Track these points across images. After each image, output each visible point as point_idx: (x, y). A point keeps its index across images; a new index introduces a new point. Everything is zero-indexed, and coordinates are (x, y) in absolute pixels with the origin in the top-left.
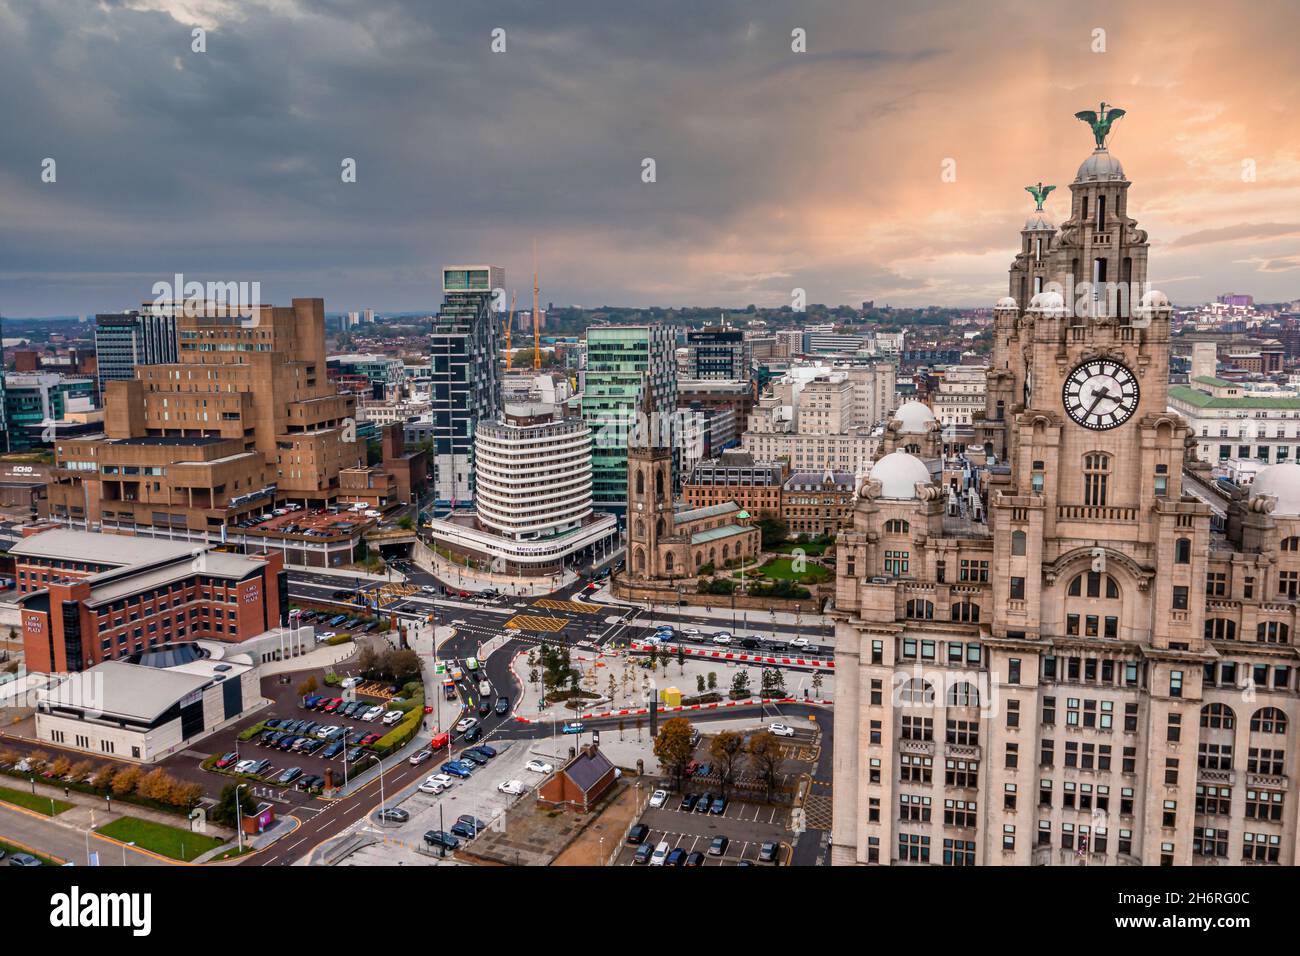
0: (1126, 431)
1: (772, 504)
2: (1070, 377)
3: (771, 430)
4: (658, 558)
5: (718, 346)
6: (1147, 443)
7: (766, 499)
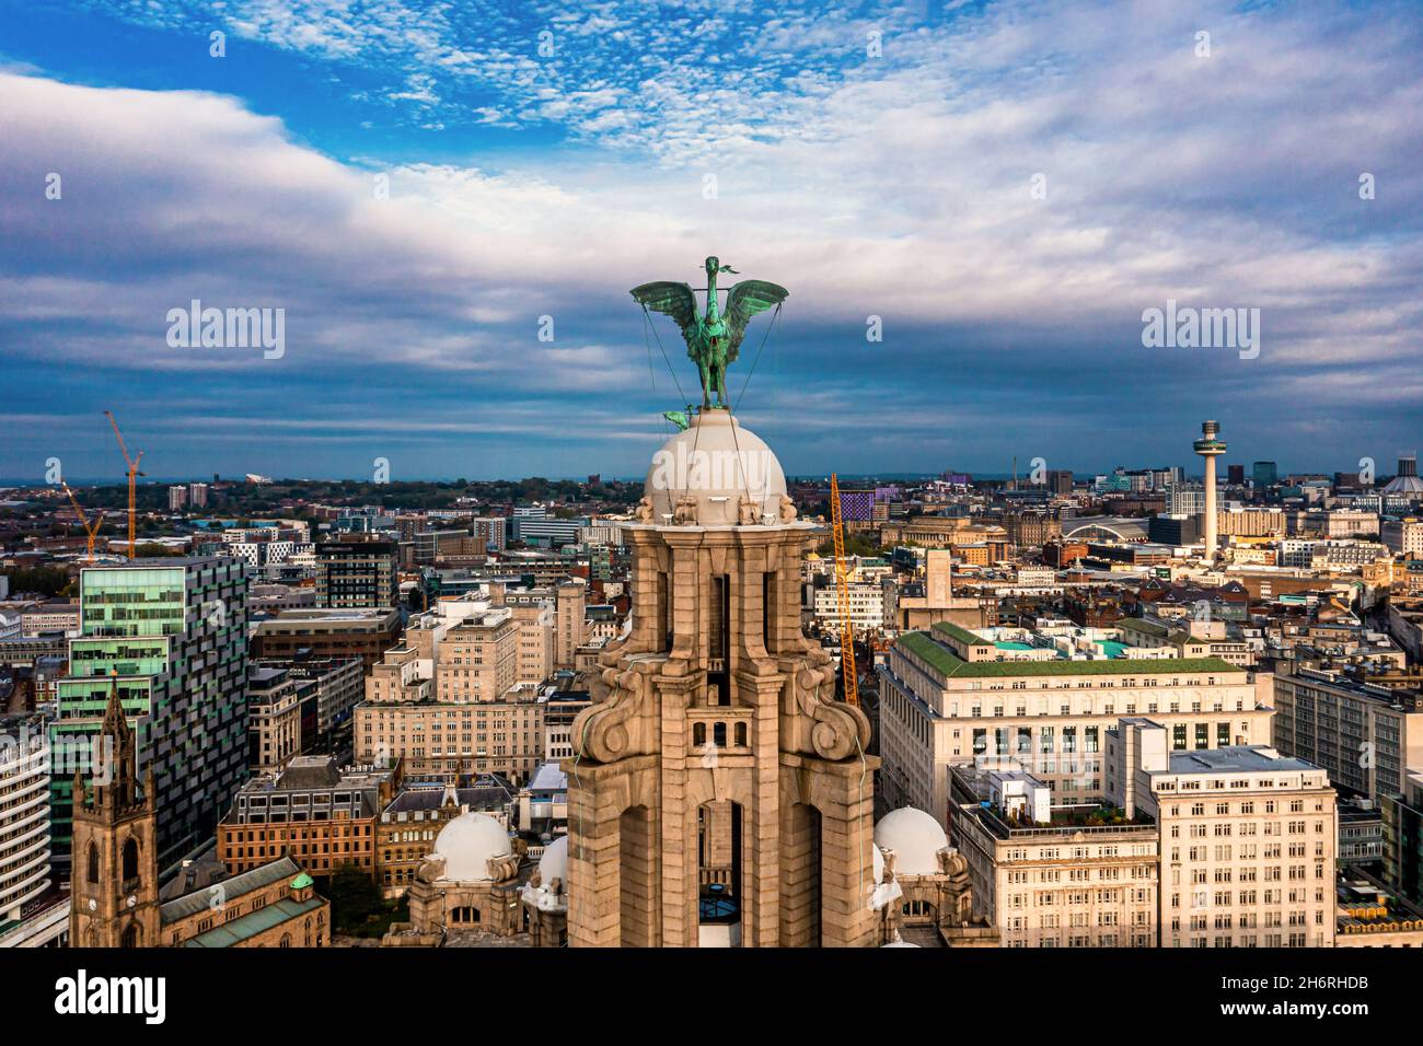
1: (362, 846)
3: (397, 698)
5: (358, 561)
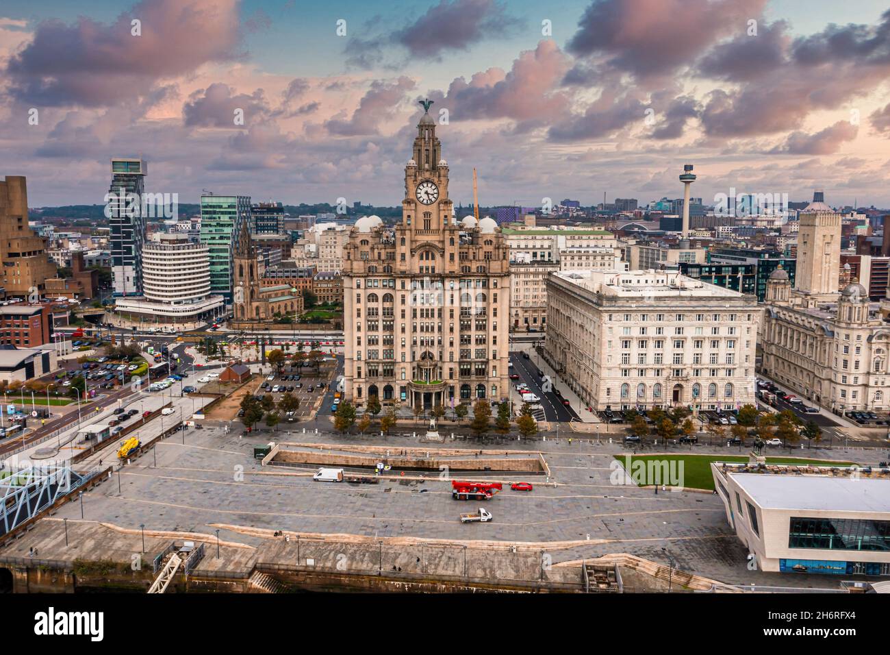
0: (435, 205)
1: (308, 287)
2: (418, 188)
3: (304, 257)
4: (252, 310)
5: (269, 215)
6: (441, 208)
7: (305, 284)
